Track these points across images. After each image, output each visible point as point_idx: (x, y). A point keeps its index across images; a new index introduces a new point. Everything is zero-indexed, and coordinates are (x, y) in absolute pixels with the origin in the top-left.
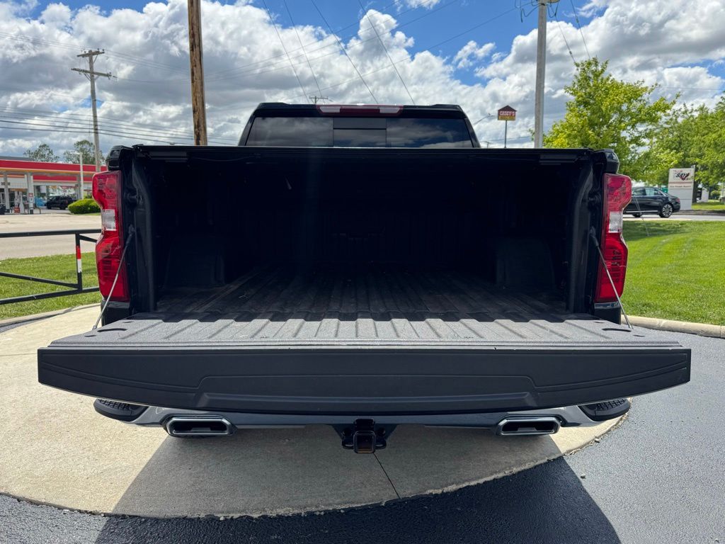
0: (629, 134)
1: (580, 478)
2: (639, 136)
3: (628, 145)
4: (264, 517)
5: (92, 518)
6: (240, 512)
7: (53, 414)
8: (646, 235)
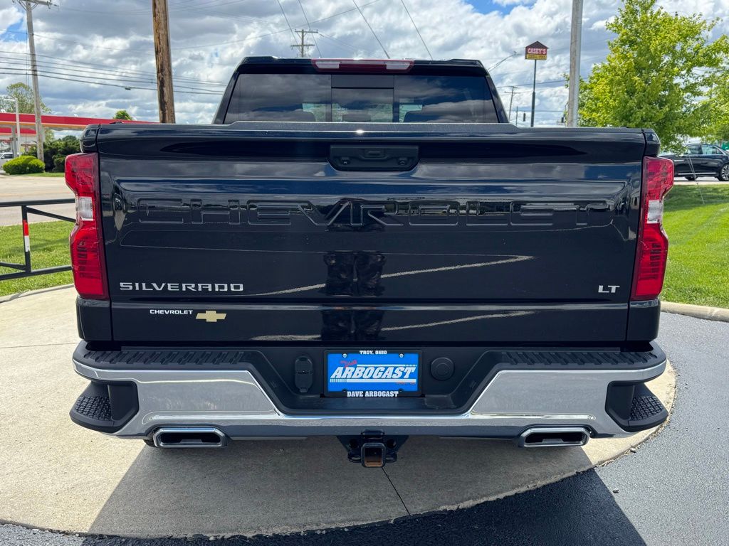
0: (683, 81)
1: (612, 493)
2: (696, 84)
3: (681, 94)
4: (259, 536)
5: (66, 538)
6: (232, 531)
7: (11, 420)
8: (701, 203)
